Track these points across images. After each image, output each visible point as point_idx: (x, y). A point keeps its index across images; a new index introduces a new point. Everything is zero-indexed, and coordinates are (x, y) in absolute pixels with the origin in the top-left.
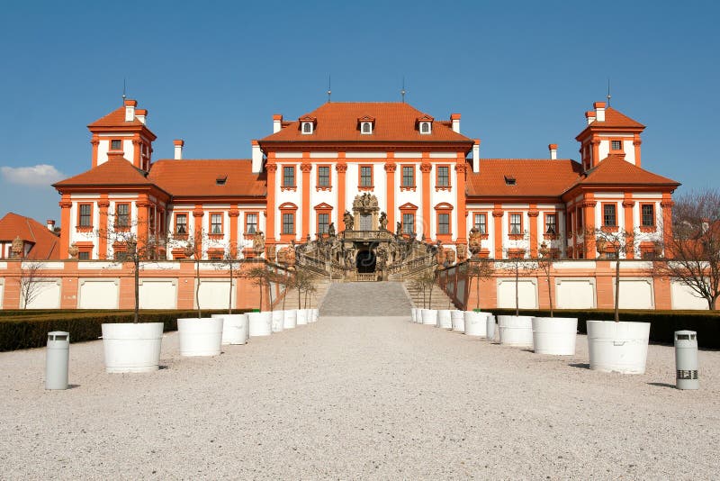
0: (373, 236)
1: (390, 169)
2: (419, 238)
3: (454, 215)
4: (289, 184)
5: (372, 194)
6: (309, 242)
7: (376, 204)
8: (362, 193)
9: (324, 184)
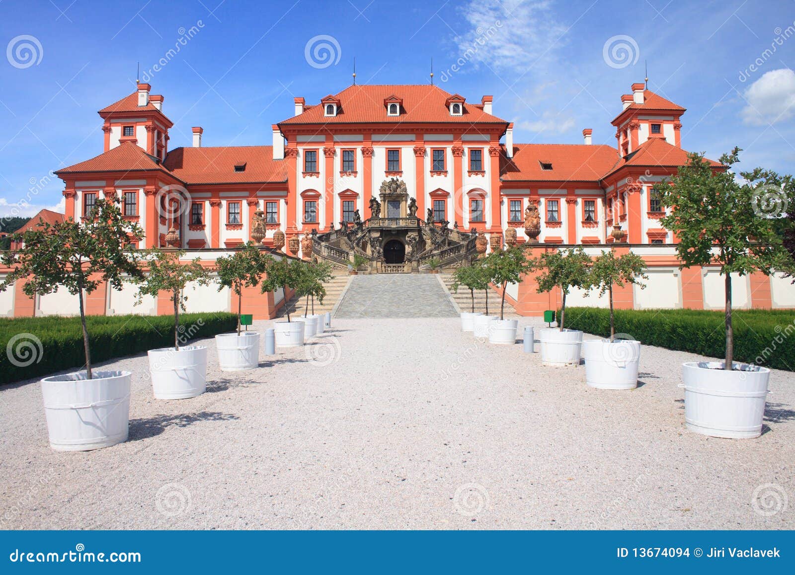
0: (402, 224)
1: (420, 152)
2: (451, 226)
3: (488, 201)
4: (311, 169)
5: (400, 179)
6: (333, 231)
7: (405, 190)
8: (389, 179)
9: (348, 167)
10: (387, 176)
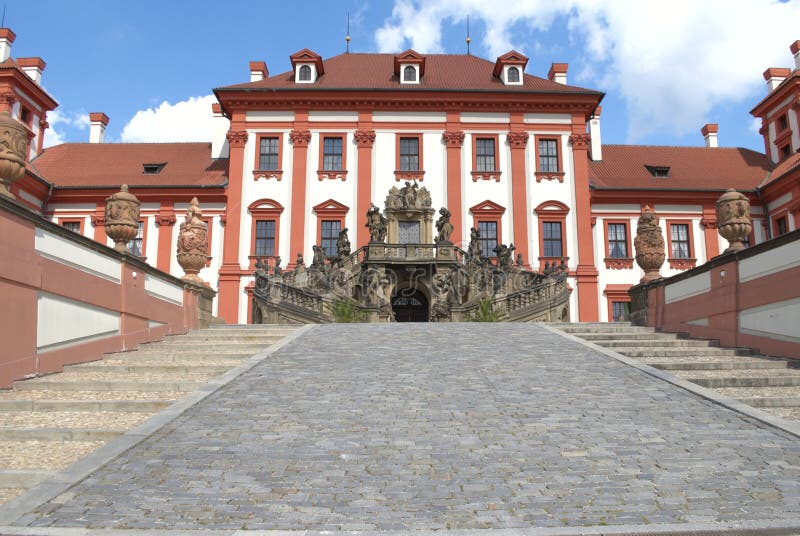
0: (425, 254)
1: (453, 141)
3: (570, 221)
4: (268, 167)
6: (301, 269)
7: (428, 202)
8: (401, 184)
9: (332, 168)
10: (398, 180)
